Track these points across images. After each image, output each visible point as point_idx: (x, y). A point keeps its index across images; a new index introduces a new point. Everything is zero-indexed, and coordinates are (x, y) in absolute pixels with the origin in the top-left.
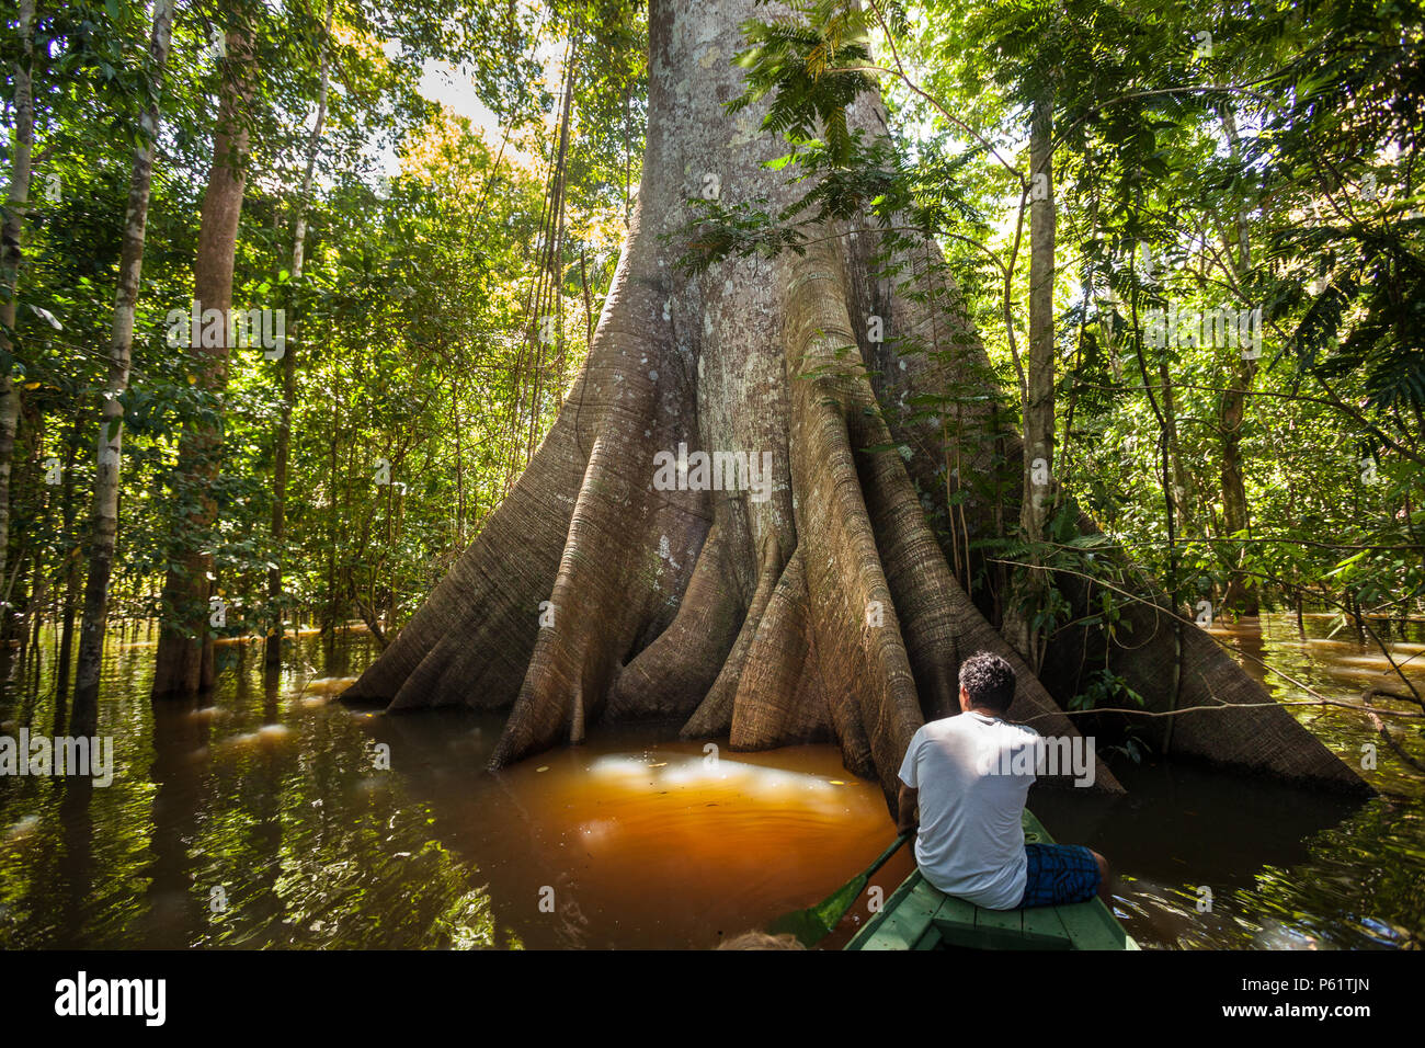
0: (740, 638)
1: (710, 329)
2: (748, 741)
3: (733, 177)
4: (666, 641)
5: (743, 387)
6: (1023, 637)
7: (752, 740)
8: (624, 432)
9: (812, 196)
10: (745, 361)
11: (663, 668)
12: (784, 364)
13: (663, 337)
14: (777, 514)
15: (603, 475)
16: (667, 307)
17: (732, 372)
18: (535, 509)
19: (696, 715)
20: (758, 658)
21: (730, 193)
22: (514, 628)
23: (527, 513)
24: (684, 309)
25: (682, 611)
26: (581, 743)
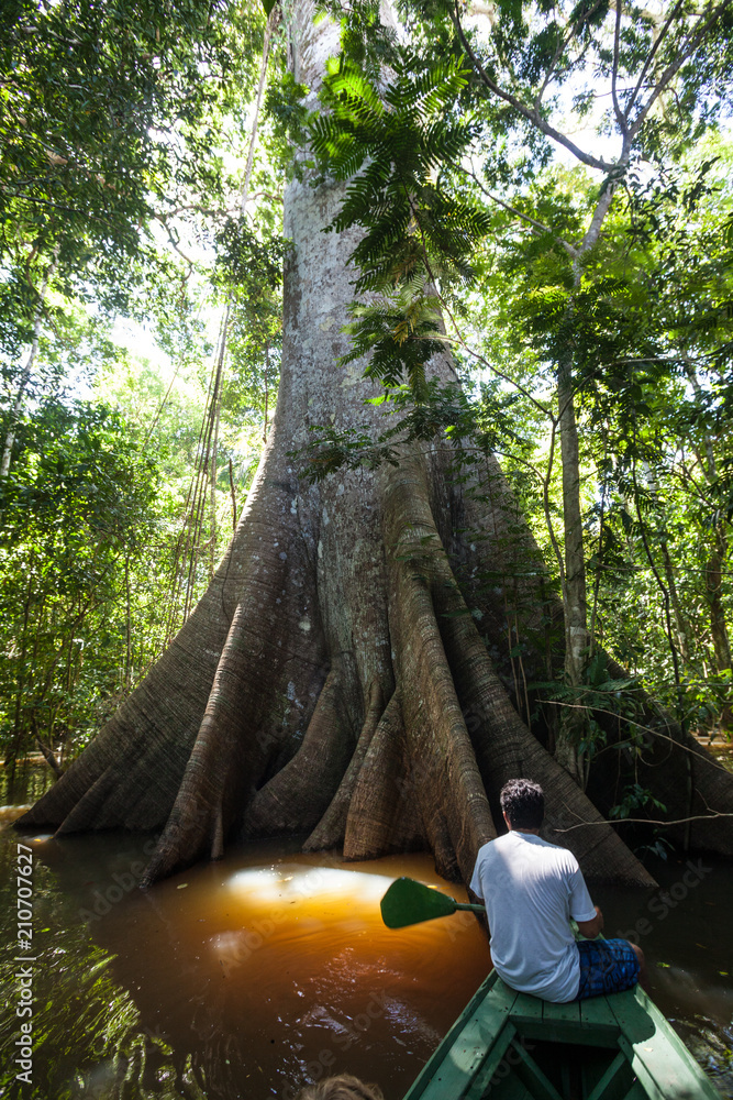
0: (351, 765)
1: (327, 521)
2: (358, 853)
3: (344, 408)
4: (292, 768)
5: (352, 565)
6: (572, 759)
7: (361, 851)
8: (259, 599)
9: (402, 425)
10: (354, 545)
11: (290, 791)
12: (383, 548)
13: (291, 526)
14: (380, 664)
15: (242, 634)
16: (294, 503)
17: (344, 553)
18: (187, 662)
19: (316, 831)
20: (365, 782)
21: (342, 420)
22: (167, 760)
23: (181, 665)
24: (307, 505)
25: (305, 743)
26: (221, 858)
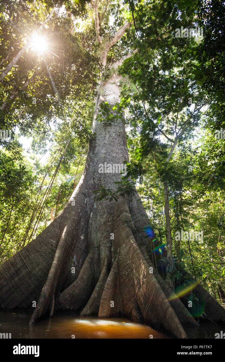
0: (97, 284)
1: (95, 207)
2: (104, 315)
3: (106, 178)
4: (74, 285)
5: (103, 220)
8: (72, 226)
10: (104, 215)
11: (72, 294)
12: (113, 217)
13: (84, 206)
14: (108, 252)
16: (86, 200)
17: (100, 217)
18: (43, 242)
19: (85, 308)
20: (107, 289)
21: (105, 180)
23: (41, 243)
24: (90, 201)
25: (79, 276)
26: (53, 317)
